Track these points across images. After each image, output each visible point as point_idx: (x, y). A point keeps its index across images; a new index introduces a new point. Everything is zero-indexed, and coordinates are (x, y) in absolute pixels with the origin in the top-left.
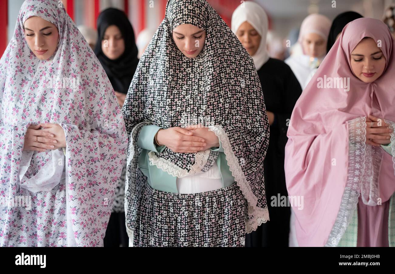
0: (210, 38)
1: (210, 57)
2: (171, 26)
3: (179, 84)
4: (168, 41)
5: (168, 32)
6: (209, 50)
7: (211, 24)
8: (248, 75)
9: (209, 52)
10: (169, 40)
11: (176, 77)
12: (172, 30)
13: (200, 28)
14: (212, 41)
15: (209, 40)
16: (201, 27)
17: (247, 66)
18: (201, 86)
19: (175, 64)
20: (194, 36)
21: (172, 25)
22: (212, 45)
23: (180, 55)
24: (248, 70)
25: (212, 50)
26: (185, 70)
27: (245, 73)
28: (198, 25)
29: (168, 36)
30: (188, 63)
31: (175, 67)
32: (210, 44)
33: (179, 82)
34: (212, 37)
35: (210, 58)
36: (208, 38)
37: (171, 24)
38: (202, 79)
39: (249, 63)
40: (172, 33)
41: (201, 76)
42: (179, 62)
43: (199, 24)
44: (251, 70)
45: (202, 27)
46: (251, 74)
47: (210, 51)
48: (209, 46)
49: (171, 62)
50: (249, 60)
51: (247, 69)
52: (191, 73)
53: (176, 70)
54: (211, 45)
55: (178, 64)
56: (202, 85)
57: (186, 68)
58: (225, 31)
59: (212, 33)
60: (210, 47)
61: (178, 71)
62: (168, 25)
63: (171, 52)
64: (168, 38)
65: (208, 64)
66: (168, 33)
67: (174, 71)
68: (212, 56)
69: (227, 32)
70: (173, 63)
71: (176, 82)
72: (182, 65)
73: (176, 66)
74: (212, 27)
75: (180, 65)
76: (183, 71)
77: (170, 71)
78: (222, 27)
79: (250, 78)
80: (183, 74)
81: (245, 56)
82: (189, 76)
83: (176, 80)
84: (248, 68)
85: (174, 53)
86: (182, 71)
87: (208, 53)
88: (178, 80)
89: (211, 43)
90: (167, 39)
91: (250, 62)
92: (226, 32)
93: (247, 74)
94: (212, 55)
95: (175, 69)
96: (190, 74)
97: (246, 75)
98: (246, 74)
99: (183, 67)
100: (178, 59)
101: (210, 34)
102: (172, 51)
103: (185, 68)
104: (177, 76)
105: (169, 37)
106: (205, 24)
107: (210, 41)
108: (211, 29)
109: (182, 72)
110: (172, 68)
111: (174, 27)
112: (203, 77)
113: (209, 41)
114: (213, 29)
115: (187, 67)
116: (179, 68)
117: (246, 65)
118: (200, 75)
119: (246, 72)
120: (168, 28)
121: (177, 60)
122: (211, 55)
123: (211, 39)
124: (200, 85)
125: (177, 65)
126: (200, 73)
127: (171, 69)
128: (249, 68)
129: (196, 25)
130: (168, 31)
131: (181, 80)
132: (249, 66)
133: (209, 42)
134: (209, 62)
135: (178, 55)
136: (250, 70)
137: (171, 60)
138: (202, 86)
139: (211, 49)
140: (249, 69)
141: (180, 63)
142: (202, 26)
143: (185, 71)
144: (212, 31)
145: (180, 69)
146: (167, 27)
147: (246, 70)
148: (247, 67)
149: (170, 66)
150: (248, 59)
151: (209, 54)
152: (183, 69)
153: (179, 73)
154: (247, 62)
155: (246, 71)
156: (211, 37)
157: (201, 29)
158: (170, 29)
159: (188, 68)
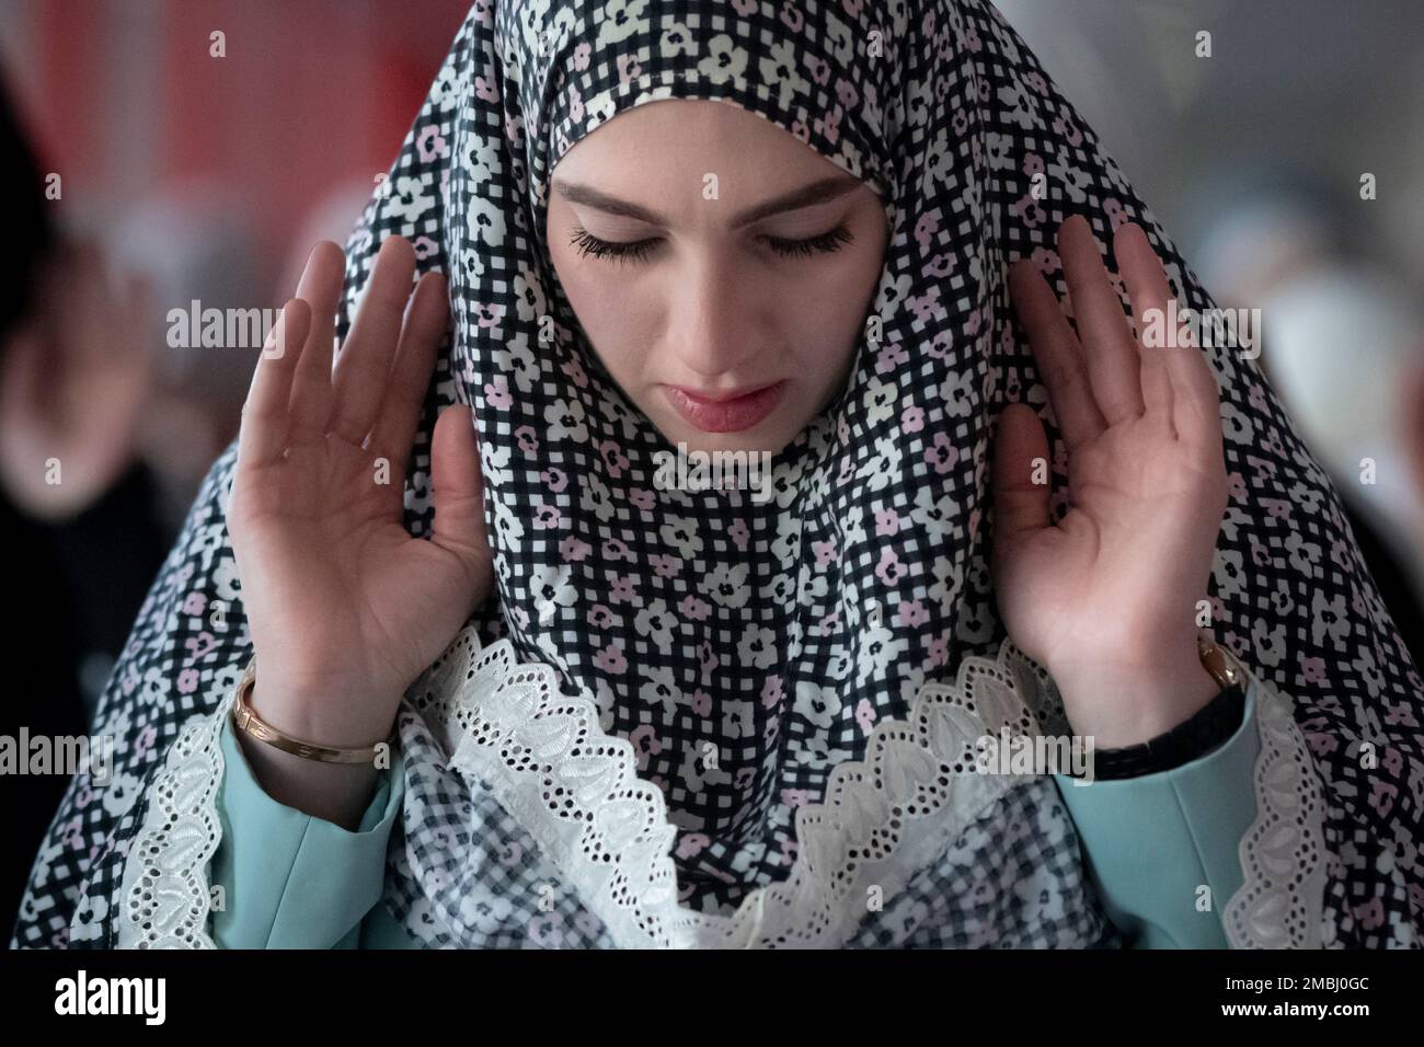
0: (936, 248)
1: (941, 438)
2: (532, 131)
3: (657, 709)
4: (499, 287)
5: (503, 203)
6: (928, 369)
7: (950, 113)
8: (1281, 629)
9: (930, 392)
10: (509, 275)
11: (619, 643)
12: (544, 176)
13: (825, 147)
14: (957, 282)
15: (927, 271)
16: (832, 136)
17: (1275, 542)
18: (811, 730)
19: (591, 518)
20: (761, 237)
21: (545, 117)
22: (965, 316)
23: (630, 433)
24: (1283, 585)
25: (960, 368)
26: (688, 573)
27: (1254, 613)
28: (802, 114)
29: (494, 235)
30: (713, 514)
31: (594, 540)
32: (941, 314)
33: (648, 693)
34: (957, 244)
35: (943, 452)
36: (924, 251)
37: (532, 114)
38: (833, 671)
39: (1298, 513)
40: (543, 212)
41: (825, 643)
42: (625, 503)
43: (816, 112)
44: (1313, 583)
45: (848, 147)
46: (1308, 623)
47: (939, 377)
48: (932, 328)
49: (536, 500)
50: (1298, 491)
51: (1272, 574)
52: (747, 614)
53: (611, 575)
54: (955, 321)
55: (624, 514)
56: (825, 720)
57: (700, 566)
58: (1085, 179)
59: (957, 206)
60: (946, 336)
61: (625, 588)
62: (499, 131)
63: (540, 400)
64: (498, 263)
65: (919, 516)
66: (495, 214)
67: (577, 581)
68: (962, 431)
69: (1102, 193)
70: (563, 501)
71: (623, 689)
72: (656, 526)
73: (605, 532)
74: (953, 144)
75: (636, 524)
76: (680, 586)
77: (536, 586)
78: (1058, 140)
79: (1290, 666)
80: (682, 618)
81: (1260, 453)
82: (732, 649)
83: (621, 666)
84: (1279, 563)
85: (577, 411)
86: (668, 582)
87: (926, 406)
88: (643, 670)
89: (948, 299)
90: (489, 275)
91: (1311, 508)
92: (1096, 189)
93: (1272, 619)
94: (958, 420)
95: (596, 561)
96: (736, 625)
97: (1260, 627)
98: (1260, 624)
99: (675, 552)
100: (615, 473)
101: (936, 214)
102: (550, 389)
103: (688, 565)
104: (629, 633)
105: (507, 250)
106: (873, 117)
107: (944, 283)
108: (947, 161)
109: (671, 597)
110: (553, 558)
111: (558, 135)
112: (837, 649)
113: (932, 280)
114: (969, 160)
115: (710, 556)
116: (632, 557)
117: (1263, 534)
118: (814, 631)
119: (1263, 603)
120: (504, 155)
121: (604, 478)
122: (949, 424)
123: (953, 259)
124: (801, 718)
125: (615, 524)
126: (818, 611)
127: (539, 568)
128: (1299, 564)
129: (789, 118)
130: (495, 191)
131: (666, 675)
132: (1294, 542)
133: (934, 292)
134: (924, 494)
135: (609, 430)
136: (1303, 588)
137: (533, 477)
138: (822, 735)
139: (950, 360)
140: (1293, 576)
141: (635, 511)
142: (843, 130)
143: (692, 591)
144: (951, 182)
145: (645, 570)
146: (487, 152)
147: (1262, 580)
148: (1274, 552)
149: (529, 536)
150: (1289, 483)
151: (936, 415)
152: (678, 564)
153: (638, 602)
154: (1276, 510)
155: (1267, 592)
156: (944, 238)
157: (839, 160)
158: (523, 172)
159: (722, 567)
